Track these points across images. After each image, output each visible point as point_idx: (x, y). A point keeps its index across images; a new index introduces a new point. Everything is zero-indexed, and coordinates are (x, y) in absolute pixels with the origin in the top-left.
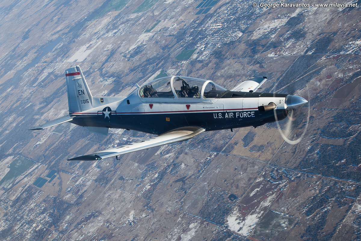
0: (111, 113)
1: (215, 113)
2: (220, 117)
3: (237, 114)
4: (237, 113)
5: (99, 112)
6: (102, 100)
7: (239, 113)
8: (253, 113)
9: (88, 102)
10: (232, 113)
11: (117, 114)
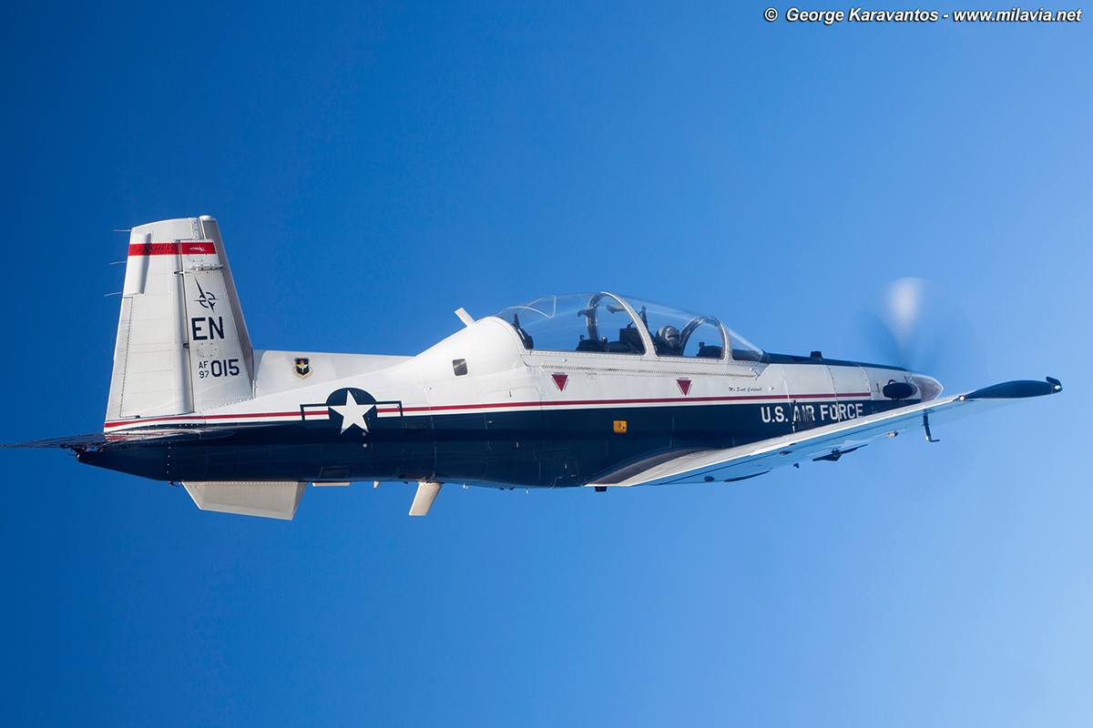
0: (374, 411)
1: (765, 406)
2: (780, 417)
3: (824, 409)
4: (822, 407)
5: (306, 409)
6: (303, 366)
7: (826, 406)
8: (859, 408)
9: (234, 371)
10: (811, 407)
11: (405, 414)
